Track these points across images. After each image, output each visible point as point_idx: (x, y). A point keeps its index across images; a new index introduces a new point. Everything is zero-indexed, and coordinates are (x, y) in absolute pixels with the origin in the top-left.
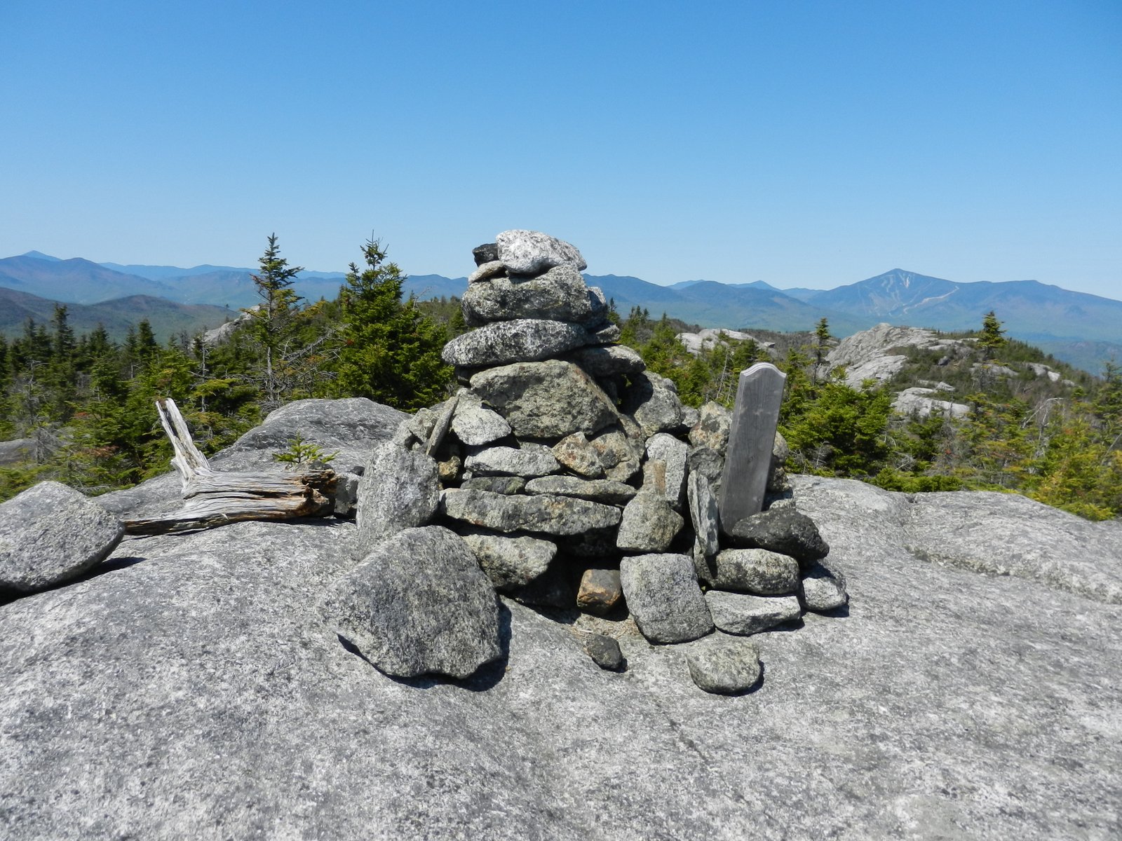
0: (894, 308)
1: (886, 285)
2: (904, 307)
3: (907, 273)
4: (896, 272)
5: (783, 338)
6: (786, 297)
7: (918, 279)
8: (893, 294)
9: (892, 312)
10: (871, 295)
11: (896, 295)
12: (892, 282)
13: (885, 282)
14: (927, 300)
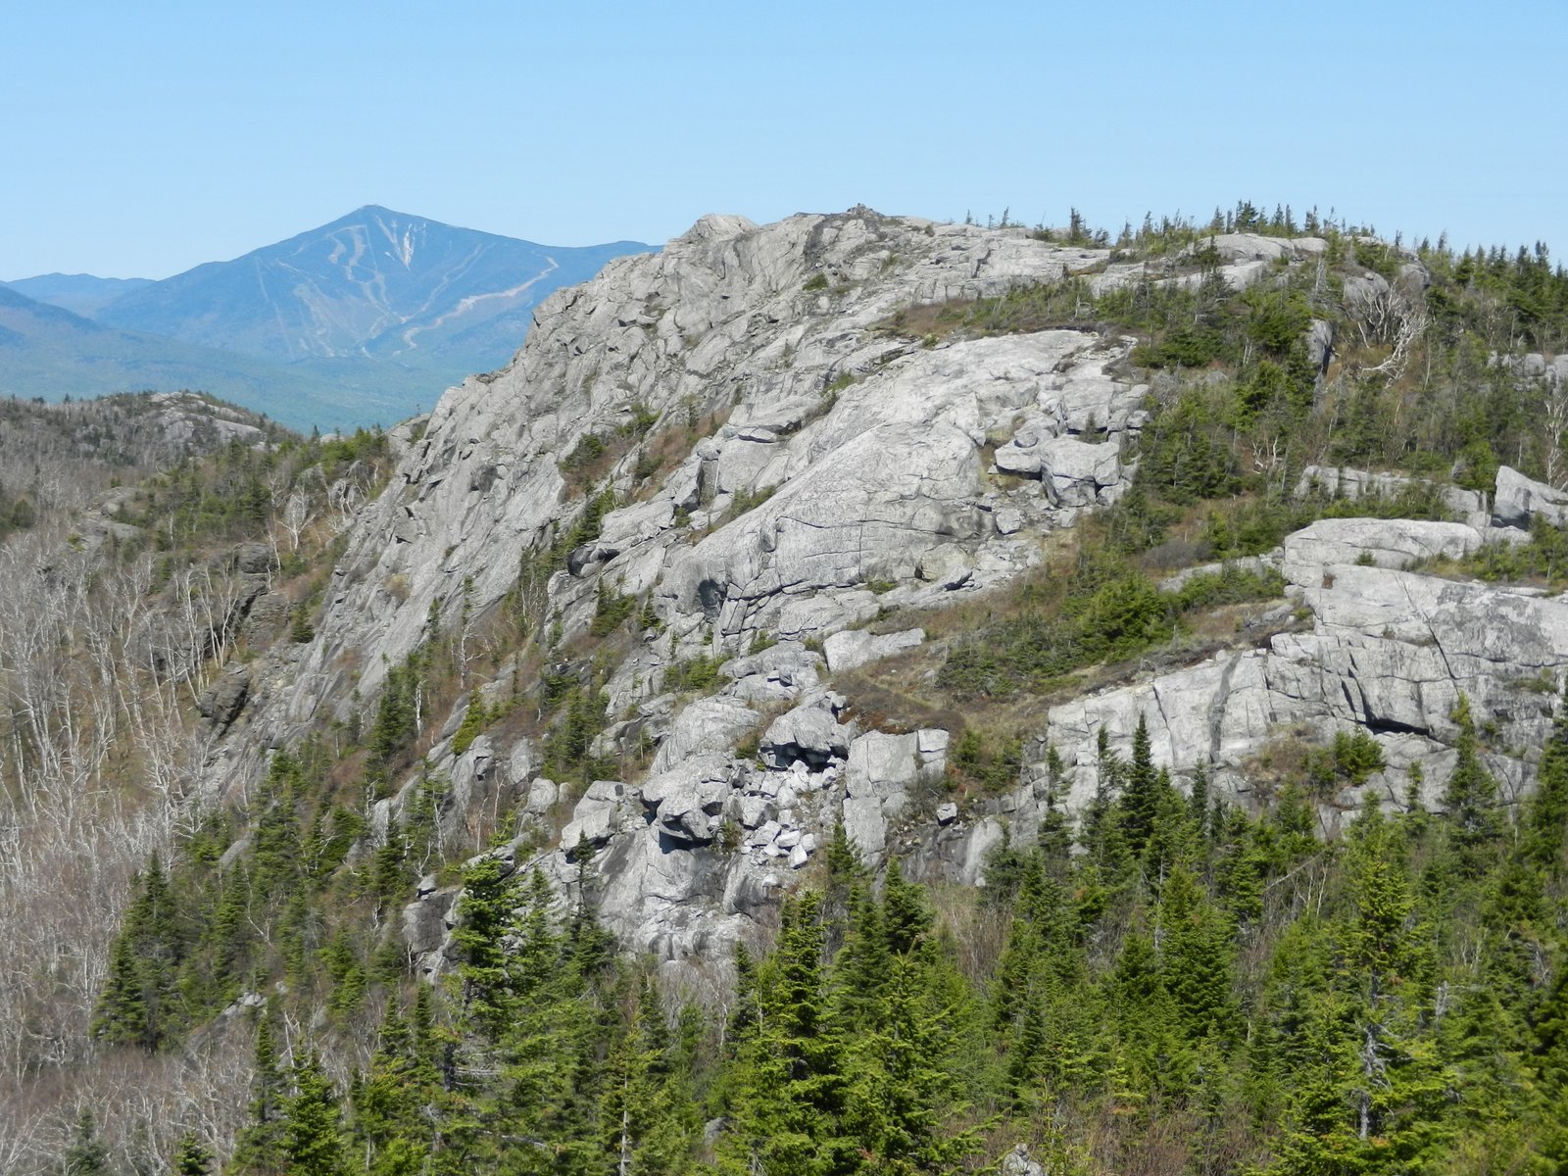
0: (374, 333)
1: (344, 259)
2: (402, 327)
3: (403, 219)
4: (369, 217)
5: (56, 420)
6: (27, 303)
7: (438, 238)
8: (366, 286)
9: (371, 345)
10: (301, 291)
11: (376, 289)
12: (360, 247)
13: (341, 248)
14: (469, 302)
